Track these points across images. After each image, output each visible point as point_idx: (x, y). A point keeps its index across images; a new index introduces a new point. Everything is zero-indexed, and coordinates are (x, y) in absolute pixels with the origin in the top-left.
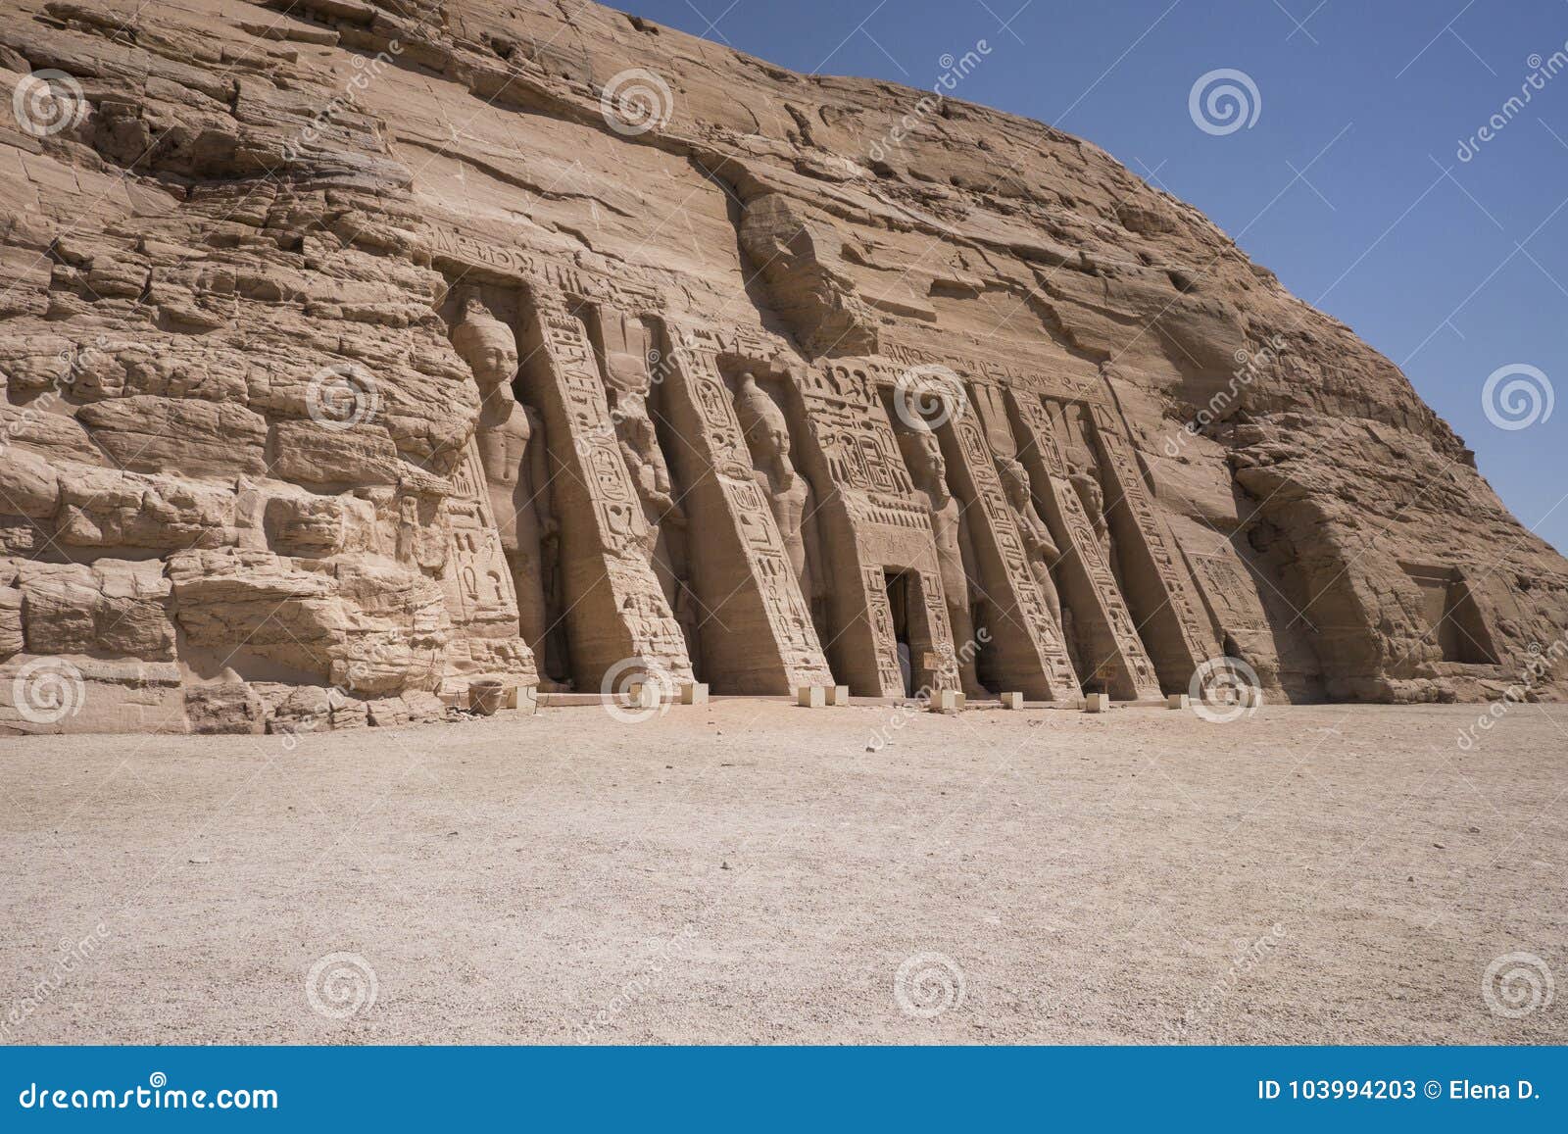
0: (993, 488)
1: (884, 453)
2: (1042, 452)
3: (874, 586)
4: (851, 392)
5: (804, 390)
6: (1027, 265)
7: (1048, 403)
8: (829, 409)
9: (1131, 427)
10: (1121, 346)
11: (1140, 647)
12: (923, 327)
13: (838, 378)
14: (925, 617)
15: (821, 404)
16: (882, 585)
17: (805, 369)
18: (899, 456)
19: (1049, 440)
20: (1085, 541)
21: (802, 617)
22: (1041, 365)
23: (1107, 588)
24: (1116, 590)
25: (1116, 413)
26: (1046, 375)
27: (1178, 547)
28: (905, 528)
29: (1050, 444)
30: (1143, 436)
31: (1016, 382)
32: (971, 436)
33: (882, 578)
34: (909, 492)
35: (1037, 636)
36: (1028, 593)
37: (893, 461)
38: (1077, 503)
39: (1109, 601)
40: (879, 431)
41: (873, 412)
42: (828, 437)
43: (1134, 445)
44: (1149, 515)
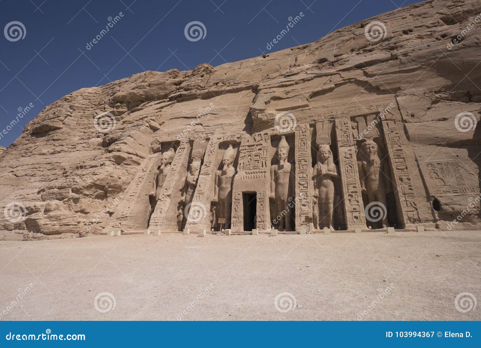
0: (305, 158)
1: (262, 156)
3: (237, 198)
4: (259, 141)
5: (242, 145)
6: (362, 70)
7: (356, 118)
8: (248, 148)
9: (405, 115)
10: (408, 82)
11: (360, 208)
13: (257, 137)
14: (256, 205)
16: (241, 197)
19: (346, 133)
20: (349, 168)
22: (357, 105)
23: (352, 186)
24: (357, 186)
25: (397, 111)
27: (416, 160)
28: (255, 179)
30: (412, 116)
31: (339, 115)
32: (302, 142)
34: (266, 167)
35: (299, 209)
36: (304, 193)
37: (264, 159)
38: (353, 155)
39: (350, 191)
40: (264, 150)
41: (265, 144)
42: (243, 157)
43: (404, 121)
44: (402, 150)
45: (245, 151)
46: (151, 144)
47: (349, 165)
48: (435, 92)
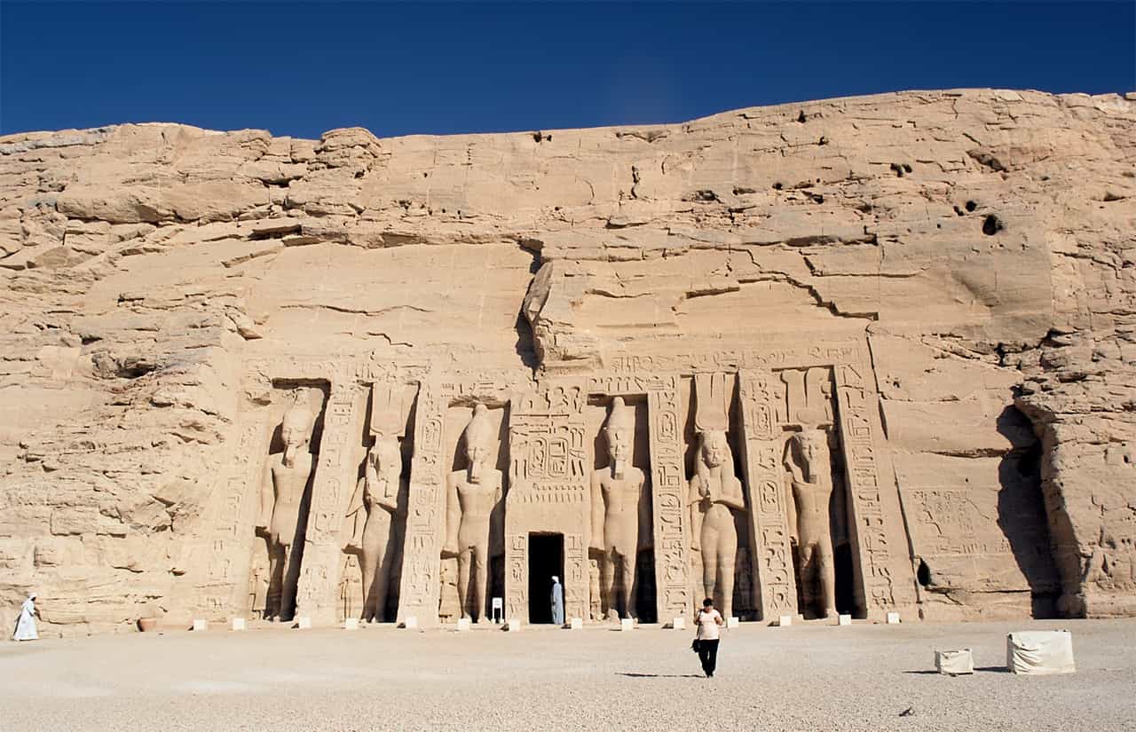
0: (673, 460)
1: (570, 447)
2: (748, 420)
3: (517, 546)
4: (561, 404)
5: (514, 412)
6: (800, 252)
7: (789, 373)
9: (881, 379)
10: (893, 304)
11: (789, 577)
12: (664, 335)
13: (552, 396)
15: (526, 420)
16: (525, 545)
18: (584, 448)
19: (763, 409)
20: (769, 491)
22: (788, 341)
23: (774, 530)
24: (785, 530)
25: (868, 370)
26: (789, 350)
27: (896, 483)
28: (559, 503)
29: (762, 412)
30: (896, 384)
31: (748, 364)
32: (667, 421)
33: (527, 540)
34: (582, 474)
35: (663, 574)
36: (674, 541)
37: (576, 454)
38: (776, 460)
39: (769, 541)
40: (574, 431)
41: (575, 416)
42: (521, 444)
43: (880, 395)
44: (872, 459)
45: (525, 430)
46: (242, 382)
47: (768, 484)
48: (942, 336)
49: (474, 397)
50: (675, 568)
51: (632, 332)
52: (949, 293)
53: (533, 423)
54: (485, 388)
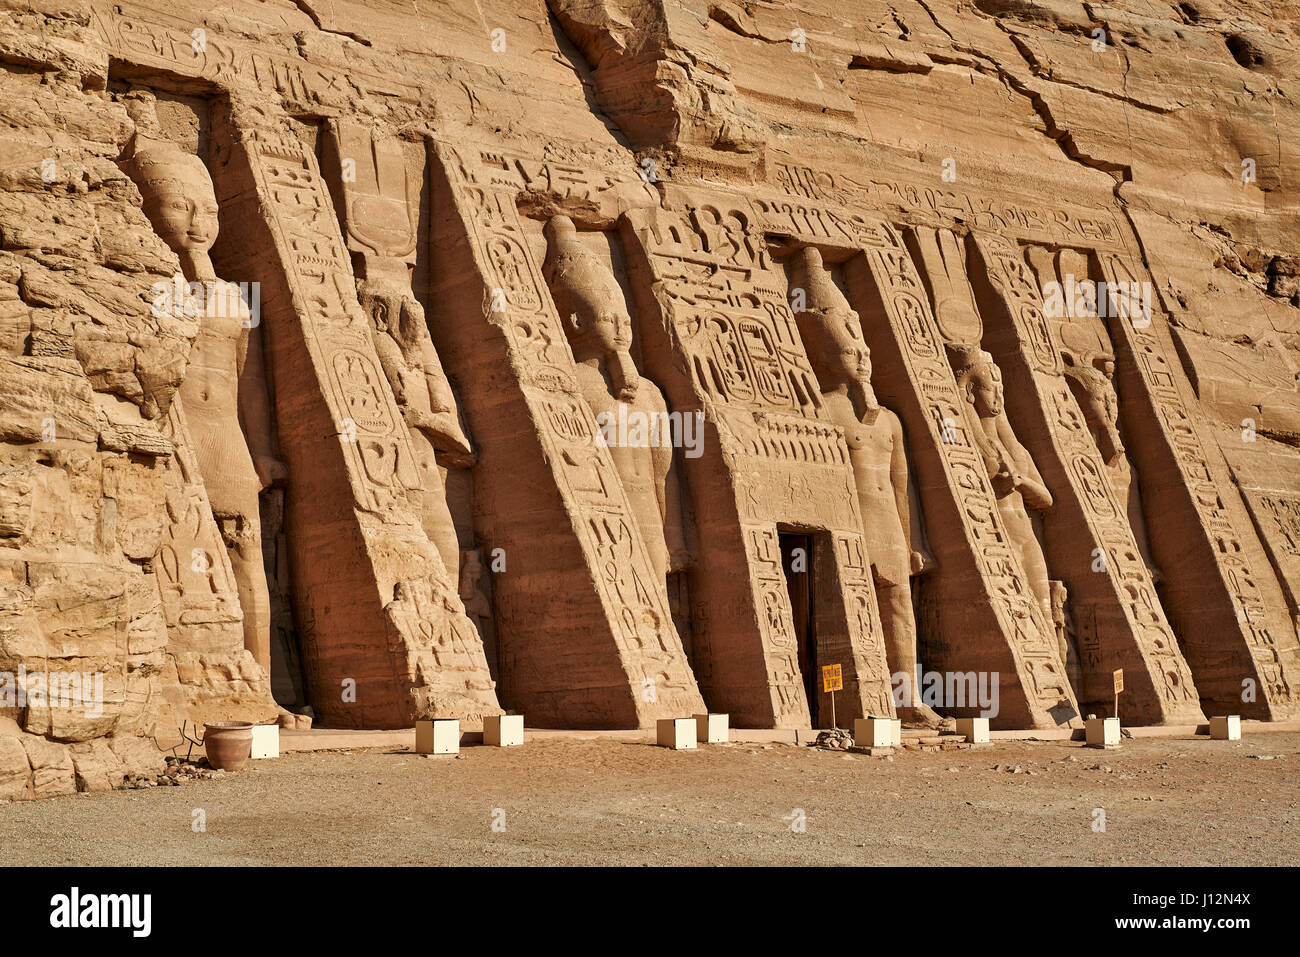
0: (947, 395)
1: (777, 344)
2: (1022, 333)
3: (763, 555)
4: (726, 245)
5: (651, 246)
6: (998, 25)
7: (1034, 251)
8: (692, 275)
9: (1163, 289)
10: (1148, 156)
11: (1171, 643)
12: (839, 134)
13: (706, 224)
14: (841, 600)
15: (678, 268)
16: (775, 554)
17: (652, 211)
18: (800, 348)
19: (1034, 315)
20: (1088, 475)
21: (657, 609)
22: (1023, 192)
23: (1122, 550)
24: (1136, 554)
25: (1140, 267)
26: (1030, 209)
27: (1234, 480)
28: (810, 463)
29: (1035, 320)
30: (1182, 303)
31: (983, 220)
32: (911, 313)
33: (775, 541)
34: (817, 404)
35: (1013, 628)
37: (791, 357)
38: (1076, 415)
39: (1124, 571)
40: (771, 308)
41: (759, 278)
42: (690, 321)
43: (1167, 316)
44: (1190, 432)
45: (689, 291)
47: (1082, 460)
48: (1213, 228)
49: (557, 198)
50: (1020, 616)
51: (789, 116)
52: (1214, 155)
53: (695, 278)
54: (573, 181)
